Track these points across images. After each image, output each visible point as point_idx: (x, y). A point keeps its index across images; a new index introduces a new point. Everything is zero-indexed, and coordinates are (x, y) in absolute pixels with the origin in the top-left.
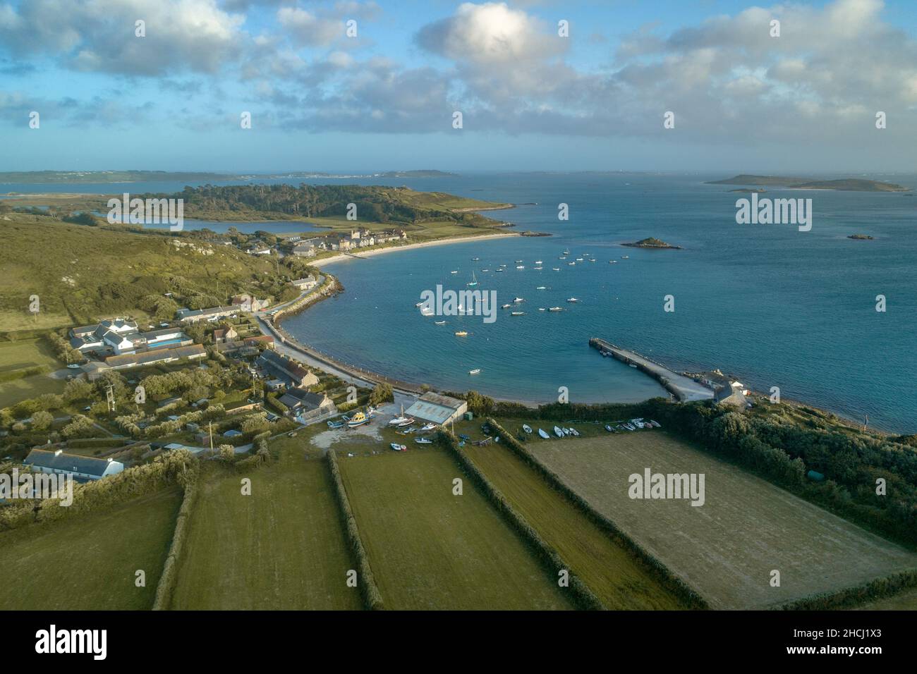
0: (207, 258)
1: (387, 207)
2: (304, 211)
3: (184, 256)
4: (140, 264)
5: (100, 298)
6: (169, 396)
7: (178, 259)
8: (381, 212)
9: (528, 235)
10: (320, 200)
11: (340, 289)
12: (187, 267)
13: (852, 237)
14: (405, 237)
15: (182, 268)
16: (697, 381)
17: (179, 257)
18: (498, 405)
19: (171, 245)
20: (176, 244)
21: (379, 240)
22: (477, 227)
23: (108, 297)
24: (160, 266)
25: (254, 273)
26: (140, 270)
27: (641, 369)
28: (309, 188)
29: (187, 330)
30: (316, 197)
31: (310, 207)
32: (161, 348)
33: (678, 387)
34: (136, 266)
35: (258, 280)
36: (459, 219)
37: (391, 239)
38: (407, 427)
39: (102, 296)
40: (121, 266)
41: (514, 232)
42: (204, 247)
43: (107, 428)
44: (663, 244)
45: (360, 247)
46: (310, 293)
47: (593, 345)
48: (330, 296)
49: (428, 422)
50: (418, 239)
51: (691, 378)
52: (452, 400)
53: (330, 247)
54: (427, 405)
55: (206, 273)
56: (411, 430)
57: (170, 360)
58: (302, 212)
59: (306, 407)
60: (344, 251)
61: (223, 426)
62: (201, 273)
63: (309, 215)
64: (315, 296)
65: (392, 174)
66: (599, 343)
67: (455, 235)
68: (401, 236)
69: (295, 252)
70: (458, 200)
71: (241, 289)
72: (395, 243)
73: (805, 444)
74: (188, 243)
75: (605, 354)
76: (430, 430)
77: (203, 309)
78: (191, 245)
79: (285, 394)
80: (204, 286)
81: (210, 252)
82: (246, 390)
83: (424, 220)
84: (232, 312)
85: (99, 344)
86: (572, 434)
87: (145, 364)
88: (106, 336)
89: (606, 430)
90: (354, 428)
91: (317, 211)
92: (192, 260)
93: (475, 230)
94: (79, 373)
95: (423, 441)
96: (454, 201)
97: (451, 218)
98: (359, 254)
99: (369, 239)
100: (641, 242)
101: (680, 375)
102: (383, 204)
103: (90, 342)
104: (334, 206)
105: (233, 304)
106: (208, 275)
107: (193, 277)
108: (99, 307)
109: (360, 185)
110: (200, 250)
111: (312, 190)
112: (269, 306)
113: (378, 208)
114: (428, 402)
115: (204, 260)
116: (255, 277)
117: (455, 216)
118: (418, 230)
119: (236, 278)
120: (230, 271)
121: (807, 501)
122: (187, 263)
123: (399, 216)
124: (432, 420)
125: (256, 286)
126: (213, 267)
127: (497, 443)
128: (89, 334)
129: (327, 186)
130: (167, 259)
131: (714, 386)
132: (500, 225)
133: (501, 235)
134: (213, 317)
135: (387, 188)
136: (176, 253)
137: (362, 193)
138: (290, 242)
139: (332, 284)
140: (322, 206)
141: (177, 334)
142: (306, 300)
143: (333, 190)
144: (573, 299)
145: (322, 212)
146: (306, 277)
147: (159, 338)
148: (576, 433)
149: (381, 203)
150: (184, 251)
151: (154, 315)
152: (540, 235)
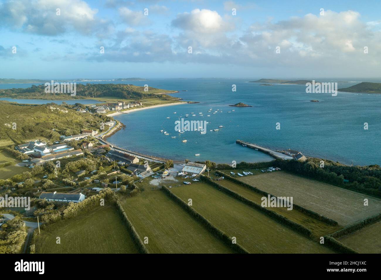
0: (66, 114)
1: (129, 93)
2: (91, 95)
3: (55, 114)
4: (37, 117)
5: (24, 132)
6: (79, 170)
7: (53, 115)
8: (126, 95)
9: (190, 103)
10: (97, 90)
11: (124, 127)
12: (58, 118)
13: (311, 101)
14: (141, 104)
15: (56, 118)
16: (283, 153)
17: (53, 114)
18: (218, 165)
19: (49, 109)
20: (51, 108)
21: (131, 106)
22: (169, 100)
23: (28, 132)
24: (46, 118)
25: (87, 120)
26: (38, 120)
27: (260, 150)
28: (91, 85)
29: (69, 144)
30: (95, 89)
31: (94, 93)
32: (61, 152)
33: (278, 156)
34: (36, 118)
35: (89, 123)
36: (160, 97)
37: (136, 105)
38: (185, 176)
39: (24, 131)
40: (29, 118)
41: (184, 102)
42: (64, 109)
43: (59, 185)
44: (245, 105)
45: (124, 109)
46: (113, 127)
47: (238, 143)
48: (121, 129)
49: (193, 173)
50: (147, 105)
51: (281, 152)
52: (200, 164)
53: (111, 109)
54: (190, 167)
55: (66, 120)
56: (187, 177)
57: (68, 156)
58: (90, 95)
59: (139, 171)
60: (118, 111)
61: (111, 180)
62: (64, 120)
63: (93, 97)
64: (115, 129)
65: (120, 79)
66: (241, 142)
67: (162, 103)
68: (140, 104)
69: (97, 112)
70: (156, 89)
71: (84, 127)
72: (137, 107)
73: (340, 170)
74: (56, 108)
75: (244, 146)
76: (195, 176)
77: (72, 135)
78: (58, 109)
79: (128, 166)
80: (67, 126)
81: (67, 112)
82: (111, 166)
83: (145, 98)
84: (85, 136)
85: (33, 151)
86: (251, 174)
87: (59, 158)
88: (35, 148)
89: (262, 172)
90: (164, 178)
91: (97, 95)
92: (59, 115)
93: (169, 101)
94: (32, 163)
95: (196, 180)
96: (154, 90)
97: (157, 97)
98: (125, 112)
99: (127, 106)
100: (237, 104)
101: (276, 152)
102: (127, 91)
103: (28, 151)
104: (104, 93)
105: (83, 133)
106: (68, 121)
107: (62, 122)
108: (25, 136)
109: (114, 84)
110: (62, 111)
111: (93, 86)
112: (98, 134)
113: (125, 93)
114: (190, 166)
115: (64, 115)
116: (88, 122)
117: (158, 96)
118: (144, 102)
119: (80, 122)
120: (77, 119)
121: (347, 189)
122: (57, 117)
123: (135, 96)
124: (194, 172)
125: (89, 125)
126: (69, 118)
127: (224, 179)
128: (26, 147)
129: (99, 84)
130: (48, 115)
131: (291, 155)
132: (177, 99)
133: (179, 103)
134: (77, 138)
135: (125, 85)
136: (52, 112)
137: (115, 87)
138: (92, 108)
139: (120, 124)
140: (99, 93)
141: (65, 146)
142: (112, 131)
143: (102, 86)
144: (221, 126)
145: (99, 95)
146: (109, 121)
147: (58, 148)
148: (252, 174)
149: (125, 91)
150: (55, 111)
151: (51, 139)
152: (195, 103)
